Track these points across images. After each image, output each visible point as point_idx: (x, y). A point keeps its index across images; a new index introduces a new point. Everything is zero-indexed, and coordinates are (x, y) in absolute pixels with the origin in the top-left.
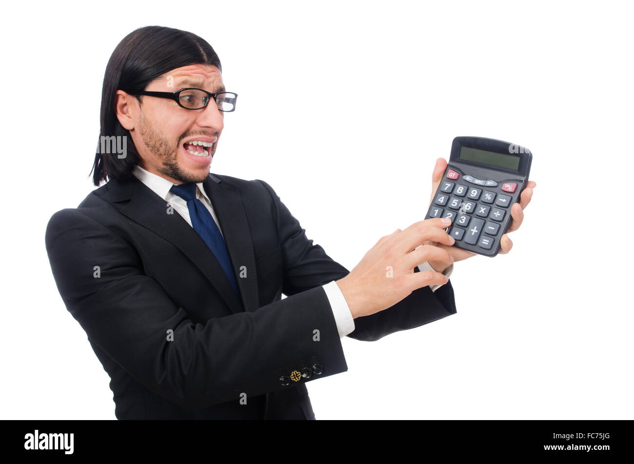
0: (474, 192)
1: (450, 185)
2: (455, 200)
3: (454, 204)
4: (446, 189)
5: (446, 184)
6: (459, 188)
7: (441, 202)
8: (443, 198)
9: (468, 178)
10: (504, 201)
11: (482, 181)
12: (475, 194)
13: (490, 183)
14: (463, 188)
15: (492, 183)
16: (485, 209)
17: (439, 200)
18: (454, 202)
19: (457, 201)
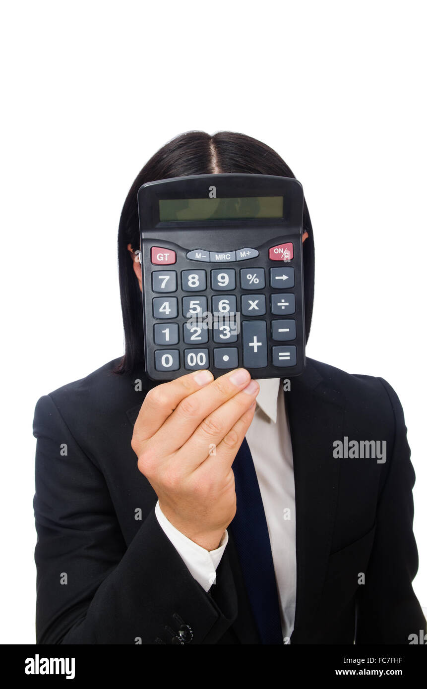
0: (223, 278)
1: (167, 278)
2: (192, 302)
3: (195, 309)
4: (163, 286)
5: (160, 277)
6: (190, 277)
7: (167, 313)
8: (166, 304)
9: (198, 255)
10: (285, 278)
11: (228, 254)
12: (227, 280)
13: (245, 254)
14: (197, 277)
15: (249, 253)
16: (256, 302)
17: (161, 310)
18: (192, 306)
19: (198, 302)
